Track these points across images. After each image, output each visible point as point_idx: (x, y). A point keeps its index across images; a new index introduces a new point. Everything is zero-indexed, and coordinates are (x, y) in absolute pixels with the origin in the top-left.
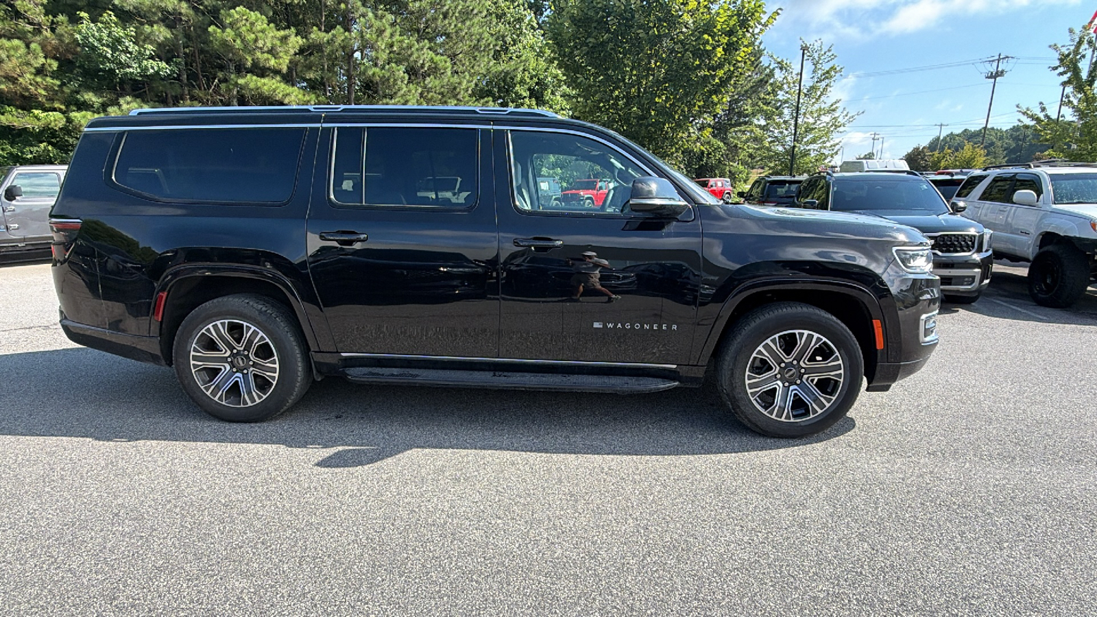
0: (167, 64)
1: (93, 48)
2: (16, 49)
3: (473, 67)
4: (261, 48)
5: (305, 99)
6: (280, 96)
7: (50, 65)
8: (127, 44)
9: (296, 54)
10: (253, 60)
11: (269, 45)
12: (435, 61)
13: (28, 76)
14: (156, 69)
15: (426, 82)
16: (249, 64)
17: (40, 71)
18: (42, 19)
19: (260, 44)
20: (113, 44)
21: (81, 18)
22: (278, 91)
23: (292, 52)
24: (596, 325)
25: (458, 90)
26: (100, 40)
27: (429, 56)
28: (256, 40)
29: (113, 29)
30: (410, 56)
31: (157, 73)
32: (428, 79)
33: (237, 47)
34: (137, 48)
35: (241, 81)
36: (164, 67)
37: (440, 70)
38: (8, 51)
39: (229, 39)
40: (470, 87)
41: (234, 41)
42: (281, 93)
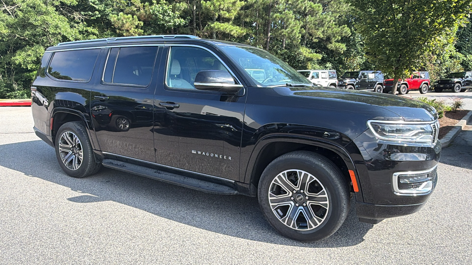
0: (184, 20)
1: (156, 15)
2: (129, 18)
3: (339, 8)
4: (222, 9)
5: (242, 32)
6: (228, 31)
7: (141, 24)
8: (169, 12)
9: (240, 10)
10: (219, 15)
11: (226, 7)
12: (313, 7)
13: (133, 29)
14: (179, 22)
15: (307, 19)
16: (217, 17)
17: (137, 27)
18: (140, 5)
19: (222, 7)
20: (164, 13)
21: (153, 3)
22: (227, 29)
23: (238, 9)
24: (193, 152)
25: (324, 22)
26: (159, 12)
27: (309, 4)
28: (220, 5)
29: (164, 6)
30: (297, 5)
31: (180, 24)
32: (308, 17)
33: (211, 9)
34: (173, 13)
35: (212, 25)
36: (183, 21)
37: (315, 11)
38: (126, 19)
39: (208, 6)
40: (332, 19)
41: (210, 6)
42: (229, 30)
